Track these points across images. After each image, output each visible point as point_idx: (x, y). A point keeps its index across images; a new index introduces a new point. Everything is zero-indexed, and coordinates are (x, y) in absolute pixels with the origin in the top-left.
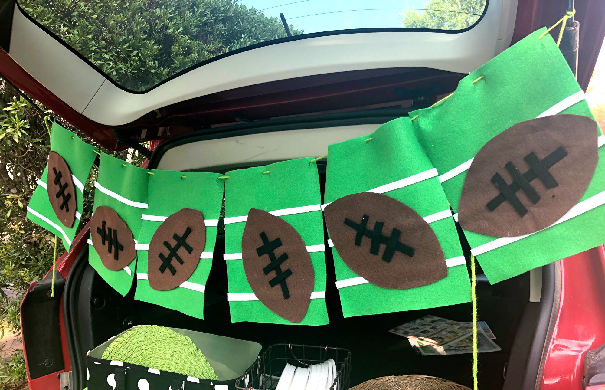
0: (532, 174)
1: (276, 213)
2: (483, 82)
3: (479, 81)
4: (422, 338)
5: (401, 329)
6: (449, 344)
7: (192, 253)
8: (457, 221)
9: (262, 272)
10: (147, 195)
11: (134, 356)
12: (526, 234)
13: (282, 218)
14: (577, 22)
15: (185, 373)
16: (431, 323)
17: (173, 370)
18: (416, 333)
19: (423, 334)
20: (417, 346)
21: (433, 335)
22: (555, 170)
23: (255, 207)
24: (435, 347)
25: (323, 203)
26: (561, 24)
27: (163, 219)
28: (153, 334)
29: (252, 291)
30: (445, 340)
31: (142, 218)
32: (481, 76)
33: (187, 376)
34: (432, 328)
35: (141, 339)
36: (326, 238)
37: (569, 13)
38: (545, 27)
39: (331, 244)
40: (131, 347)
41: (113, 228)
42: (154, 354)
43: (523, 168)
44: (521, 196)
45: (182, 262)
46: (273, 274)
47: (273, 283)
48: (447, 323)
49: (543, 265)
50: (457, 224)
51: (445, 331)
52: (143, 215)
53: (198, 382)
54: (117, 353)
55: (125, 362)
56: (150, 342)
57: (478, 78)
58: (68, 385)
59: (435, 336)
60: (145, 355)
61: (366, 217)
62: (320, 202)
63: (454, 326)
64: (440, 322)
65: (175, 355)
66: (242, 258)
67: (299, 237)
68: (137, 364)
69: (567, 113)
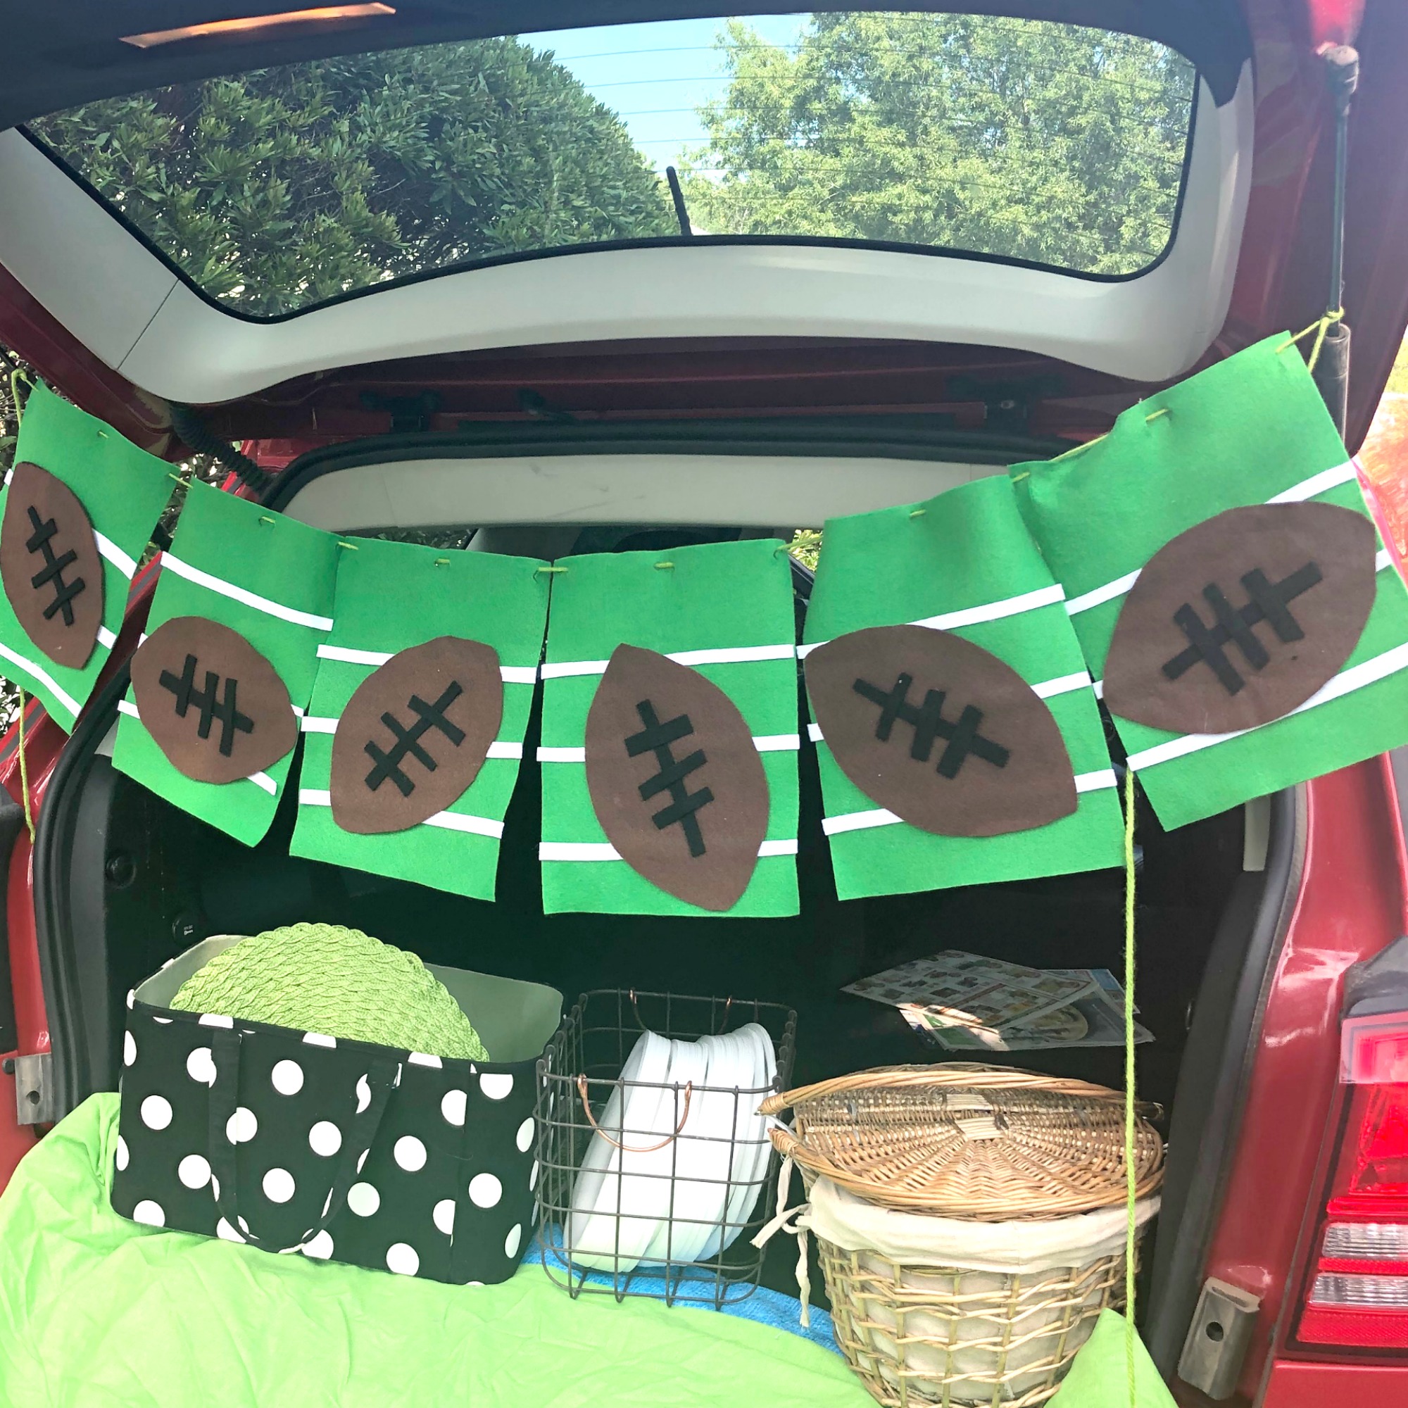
0: (1256, 612)
1: (684, 658)
2: (1166, 420)
3: (1158, 417)
4: (939, 1008)
5: (875, 985)
6: (1013, 1024)
7: (463, 744)
8: (1100, 696)
9: (637, 793)
10: (332, 598)
11: (263, 1002)
12: (1239, 729)
13: (698, 670)
14: (1346, 327)
15: (400, 1043)
16: (961, 972)
17: (370, 1037)
18: (919, 995)
19: (940, 999)
20: (927, 1026)
21: (967, 1001)
22: (1300, 606)
23: (632, 641)
24: (975, 1031)
25: (799, 642)
26: (1315, 333)
27: (380, 659)
28: (318, 946)
29: (605, 837)
30: (1001, 1014)
31: (319, 655)
32: (1163, 408)
33: (408, 1053)
34: (962, 983)
35: (281, 959)
36: (804, 722)
37: (1332, 314)
38: (1287, 333)
39: (815, 733)
40: (256, 980)
41: (224, 675)
42: (318, 997)
43: (1238, 598)
44: (1232, 652)
45: (431, 765)
46: (664, 799)
47: (661, 820)
48: (1005, 972)
49: (1272, 791)
50: (1101, 703)
51: (1000, 990)
52: (321, 647)
53: (439, 1065)
54: (215, 995)
55: (237, 1017)
56: (309, 967)
57: (1155, 411)
58: (39, 1088)
59: (975, 1003)
60: (292, 999)
61: (907, 679)
62: (794, 640)
63: (1024, 978)
64: (983, 969)
65: (375, 998)
66: (584, 760)
67: (736, 714)
68: (272, 1021)
69: (1324, 500)
